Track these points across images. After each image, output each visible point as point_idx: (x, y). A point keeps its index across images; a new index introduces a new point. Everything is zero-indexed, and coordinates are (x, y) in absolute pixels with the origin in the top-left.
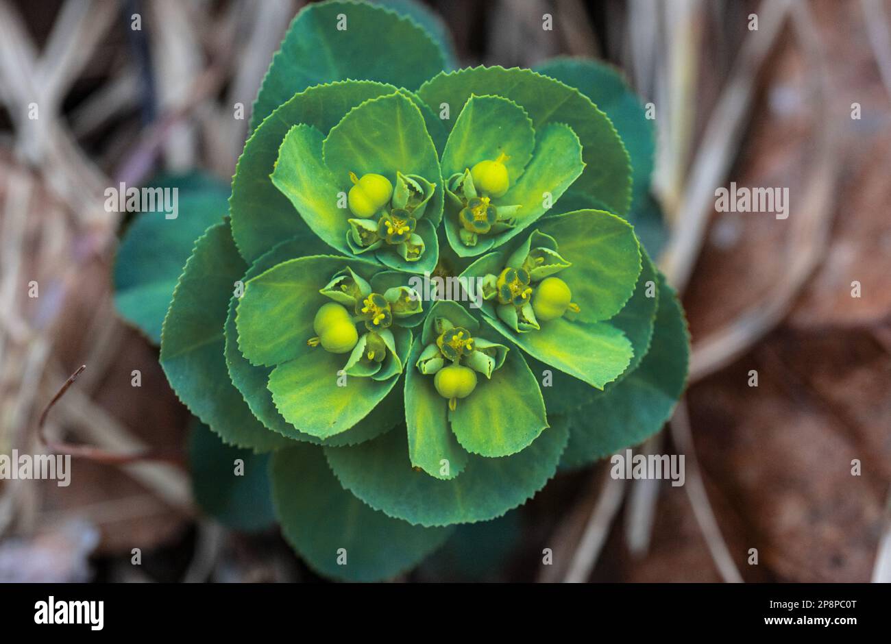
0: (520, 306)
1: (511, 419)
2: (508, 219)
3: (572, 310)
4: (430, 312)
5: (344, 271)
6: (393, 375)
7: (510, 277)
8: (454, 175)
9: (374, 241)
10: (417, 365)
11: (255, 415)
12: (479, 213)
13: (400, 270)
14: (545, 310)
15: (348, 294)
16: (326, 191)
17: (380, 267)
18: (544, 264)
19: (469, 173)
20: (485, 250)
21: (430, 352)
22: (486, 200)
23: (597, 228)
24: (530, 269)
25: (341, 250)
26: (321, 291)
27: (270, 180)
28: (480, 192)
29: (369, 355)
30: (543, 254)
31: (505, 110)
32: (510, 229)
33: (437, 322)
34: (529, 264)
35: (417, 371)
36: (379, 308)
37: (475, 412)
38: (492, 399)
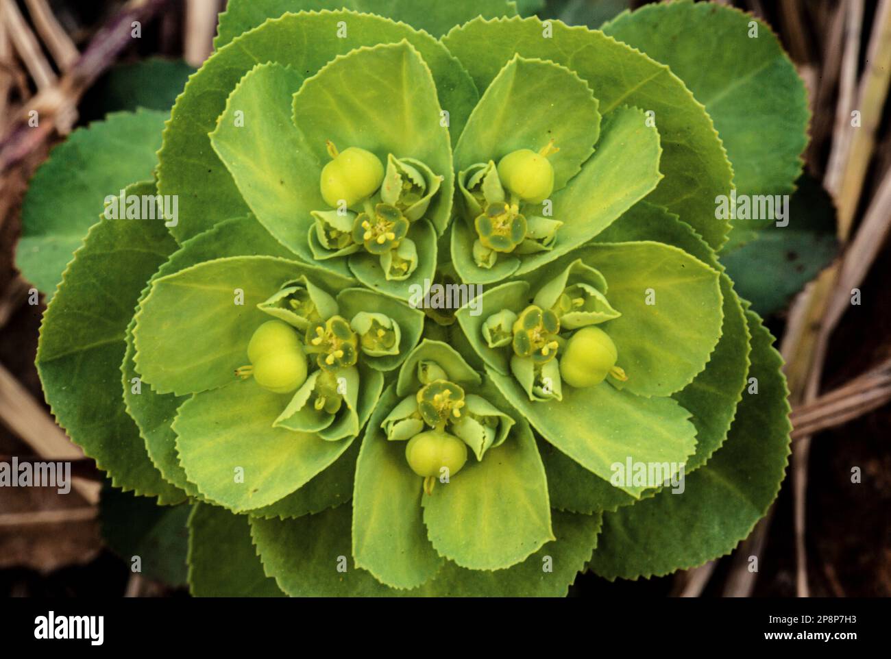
0: (540, 363)
1: (505, 517)
2: (541, 237)
3: (617, 378)
4: (411, 355)
5: (297, 280)
6: (344, 436)
7: (531, 322)
8: (474, 166)
9: (346, 243)
10: (383, 425)
11: (152, 460)
12: (500, 225)
13: (376, 289)
14: (576, 373)
15: (297, 314)
16: (294, 160)
17: (349, 281)
18: (582, 309)
19: (494, 166)
20: (502, 277)
21: (405, 409)
22: (515, 208)
23: (668, 267)
24: (562, 313)
25: (296, 252)
26: (259, 306)
27: (208, 140)
28: (508, 194)
29: (317, 402)
30: (584, 295)
31: (560, 83)
32: (543, 252)
33: (420, 368)
34: (561, 305)
35: (381, 434)
36: (339, 340)
37: (459, 500)
38: (483, 485)
